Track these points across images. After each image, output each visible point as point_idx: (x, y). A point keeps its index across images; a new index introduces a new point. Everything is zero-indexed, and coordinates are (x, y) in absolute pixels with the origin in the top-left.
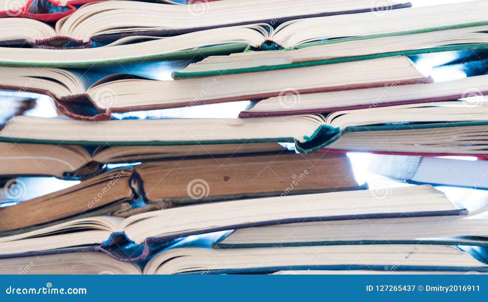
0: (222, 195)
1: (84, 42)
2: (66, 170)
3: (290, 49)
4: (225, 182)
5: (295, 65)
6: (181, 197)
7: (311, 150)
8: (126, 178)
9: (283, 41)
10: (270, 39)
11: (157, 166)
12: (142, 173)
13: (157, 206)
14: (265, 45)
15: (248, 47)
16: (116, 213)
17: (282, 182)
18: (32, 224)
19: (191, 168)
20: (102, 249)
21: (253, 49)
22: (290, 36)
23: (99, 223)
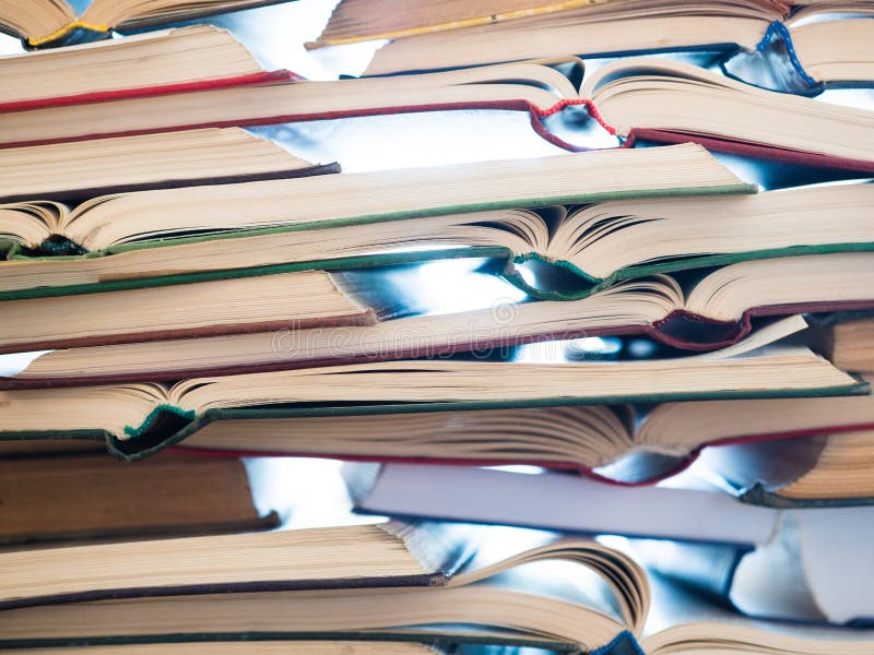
3: (98, 254)
5: (105, 286)
7: (139, 455)
9: (86, 238)
10: (61, 232)
14: (50, 244)
15: (16, 248)
21: (25, 251)
22: (99, 228)
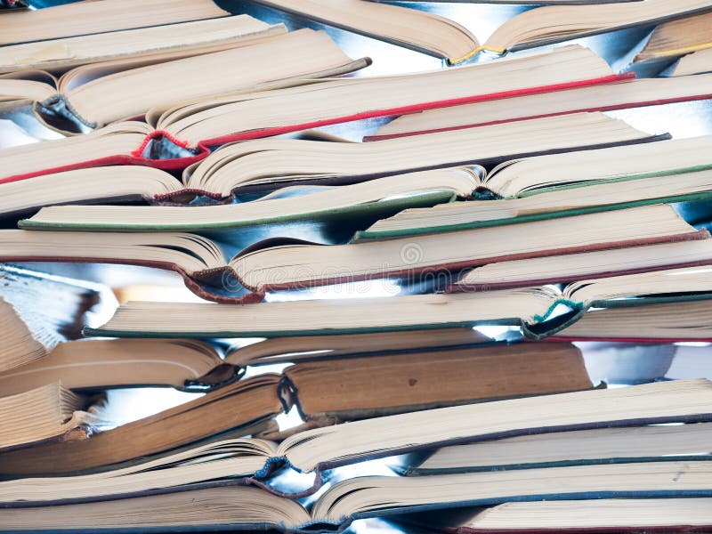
0: (407, 406)
1: (223, 196)
2: (188, 378)
3: (511, 198)
4: (411, 387)
6: (352, 410)
7: (545, 334)
8: (272, 386)
9: (501, 188)
10: (484, 185)
11: (315, 368)
12: (294, 378)
13: (318, 423)
14: (477, 194)
15: (455, 197)
16: (261, 434)
17: (490, 385)
18: (143, 454)
19: (364, 369)
20: (255, 481)
21: (460, 199)
22: (510, 181)
23: (249, 446)
